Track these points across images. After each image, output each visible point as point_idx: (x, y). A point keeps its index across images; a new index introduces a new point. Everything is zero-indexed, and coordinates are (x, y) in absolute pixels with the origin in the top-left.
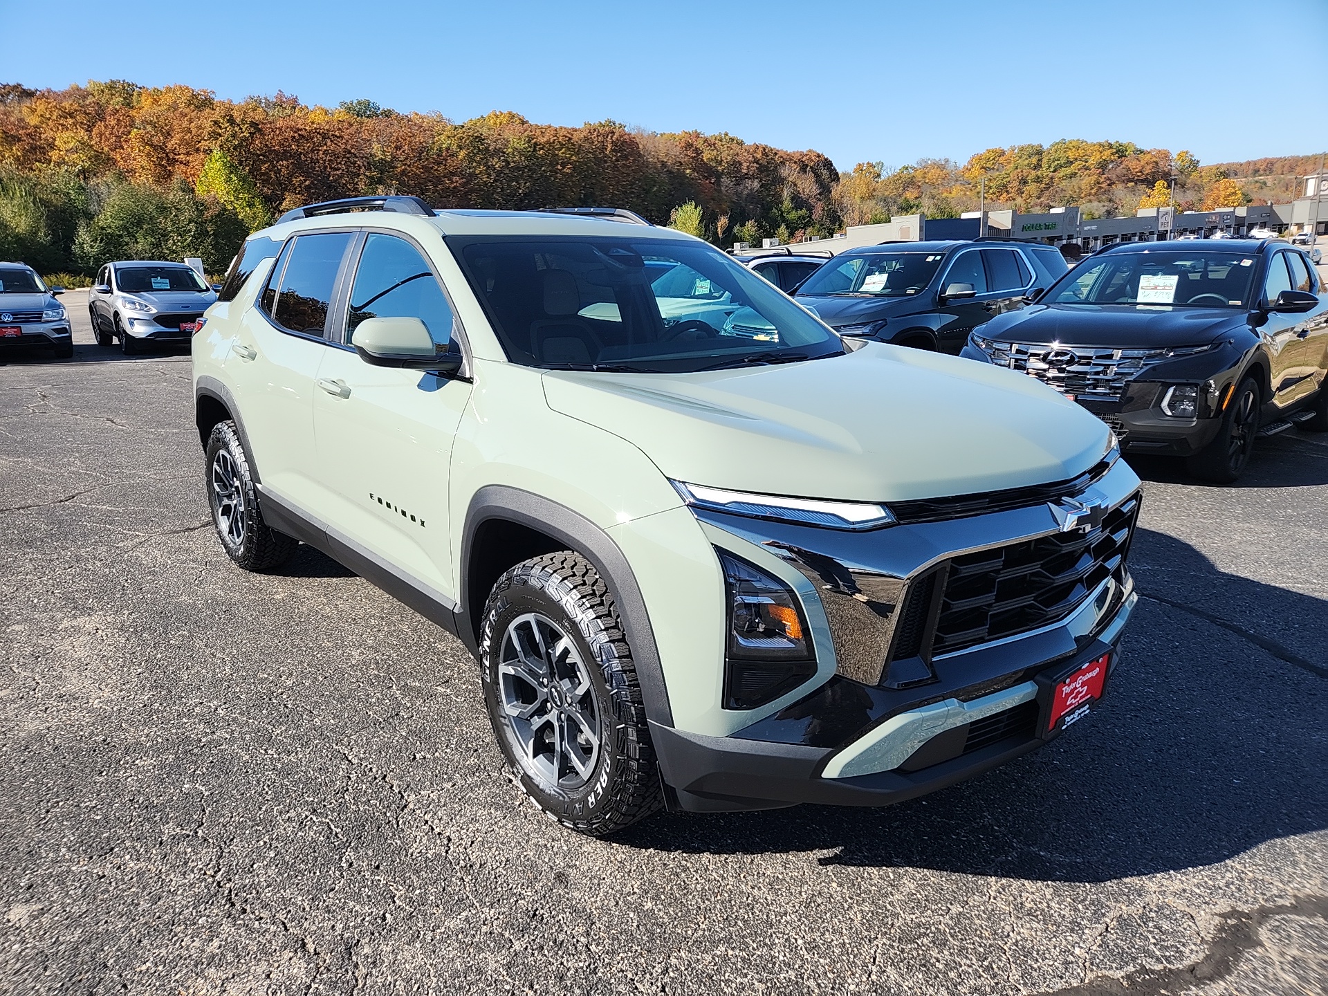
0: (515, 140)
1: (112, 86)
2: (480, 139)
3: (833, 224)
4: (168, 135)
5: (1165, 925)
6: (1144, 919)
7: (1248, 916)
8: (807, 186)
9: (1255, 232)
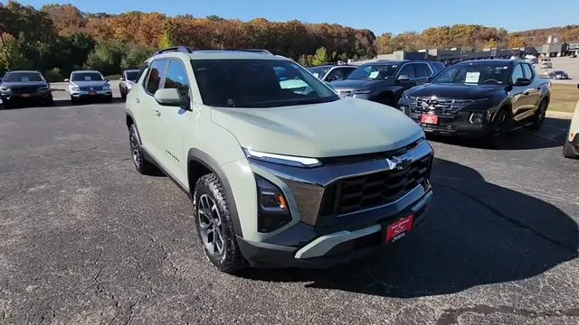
0: (263, 27)
1: (134, 13)
2: (252, 27)
3: (374, 54)
4: (151, 28)
5: (422, 313)
6: (415, 310)
7: (455, 311)
8: (365, 41)
9: (527, 56)
